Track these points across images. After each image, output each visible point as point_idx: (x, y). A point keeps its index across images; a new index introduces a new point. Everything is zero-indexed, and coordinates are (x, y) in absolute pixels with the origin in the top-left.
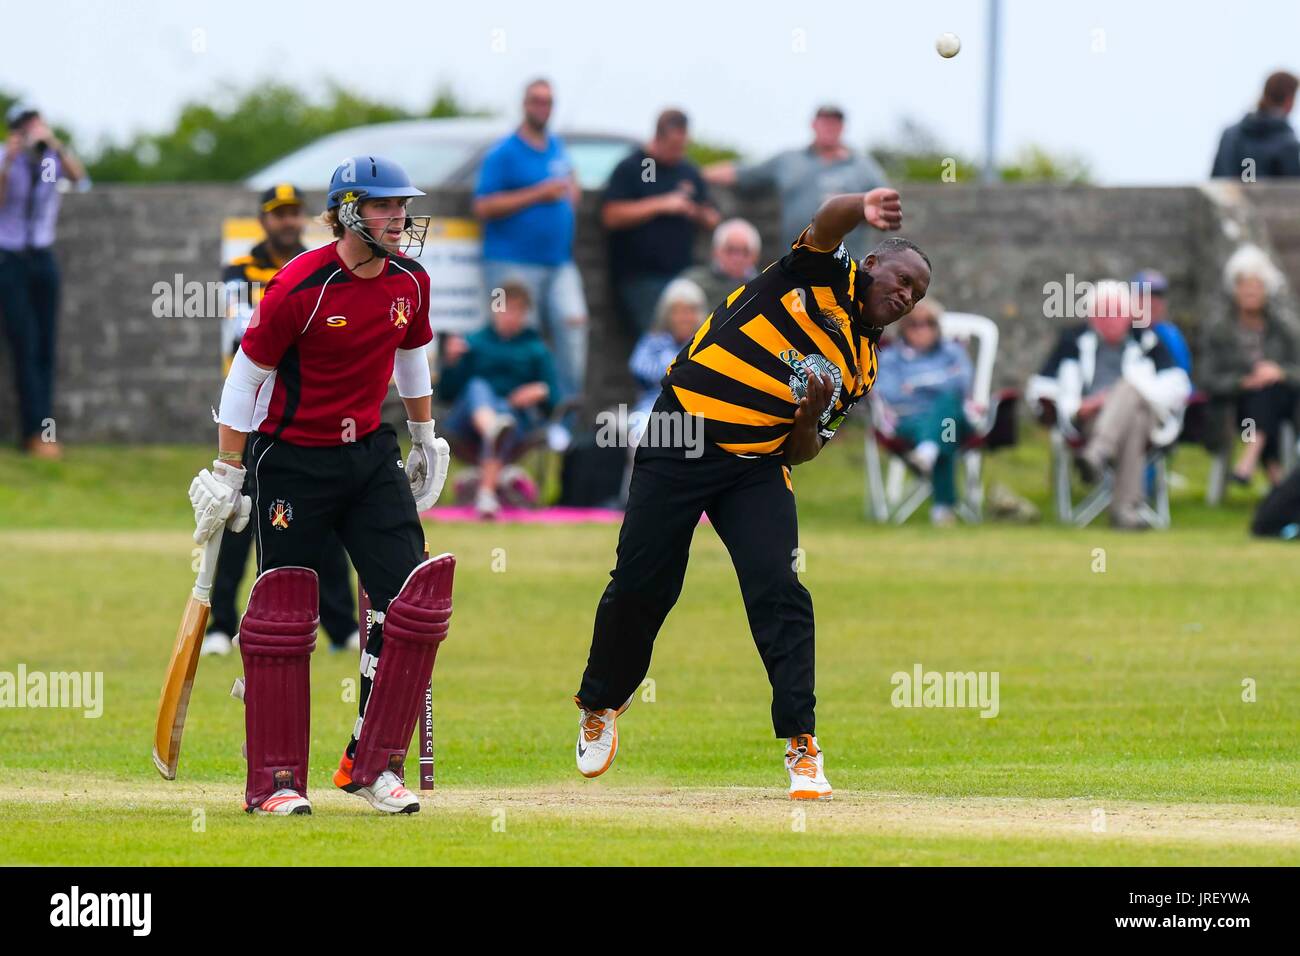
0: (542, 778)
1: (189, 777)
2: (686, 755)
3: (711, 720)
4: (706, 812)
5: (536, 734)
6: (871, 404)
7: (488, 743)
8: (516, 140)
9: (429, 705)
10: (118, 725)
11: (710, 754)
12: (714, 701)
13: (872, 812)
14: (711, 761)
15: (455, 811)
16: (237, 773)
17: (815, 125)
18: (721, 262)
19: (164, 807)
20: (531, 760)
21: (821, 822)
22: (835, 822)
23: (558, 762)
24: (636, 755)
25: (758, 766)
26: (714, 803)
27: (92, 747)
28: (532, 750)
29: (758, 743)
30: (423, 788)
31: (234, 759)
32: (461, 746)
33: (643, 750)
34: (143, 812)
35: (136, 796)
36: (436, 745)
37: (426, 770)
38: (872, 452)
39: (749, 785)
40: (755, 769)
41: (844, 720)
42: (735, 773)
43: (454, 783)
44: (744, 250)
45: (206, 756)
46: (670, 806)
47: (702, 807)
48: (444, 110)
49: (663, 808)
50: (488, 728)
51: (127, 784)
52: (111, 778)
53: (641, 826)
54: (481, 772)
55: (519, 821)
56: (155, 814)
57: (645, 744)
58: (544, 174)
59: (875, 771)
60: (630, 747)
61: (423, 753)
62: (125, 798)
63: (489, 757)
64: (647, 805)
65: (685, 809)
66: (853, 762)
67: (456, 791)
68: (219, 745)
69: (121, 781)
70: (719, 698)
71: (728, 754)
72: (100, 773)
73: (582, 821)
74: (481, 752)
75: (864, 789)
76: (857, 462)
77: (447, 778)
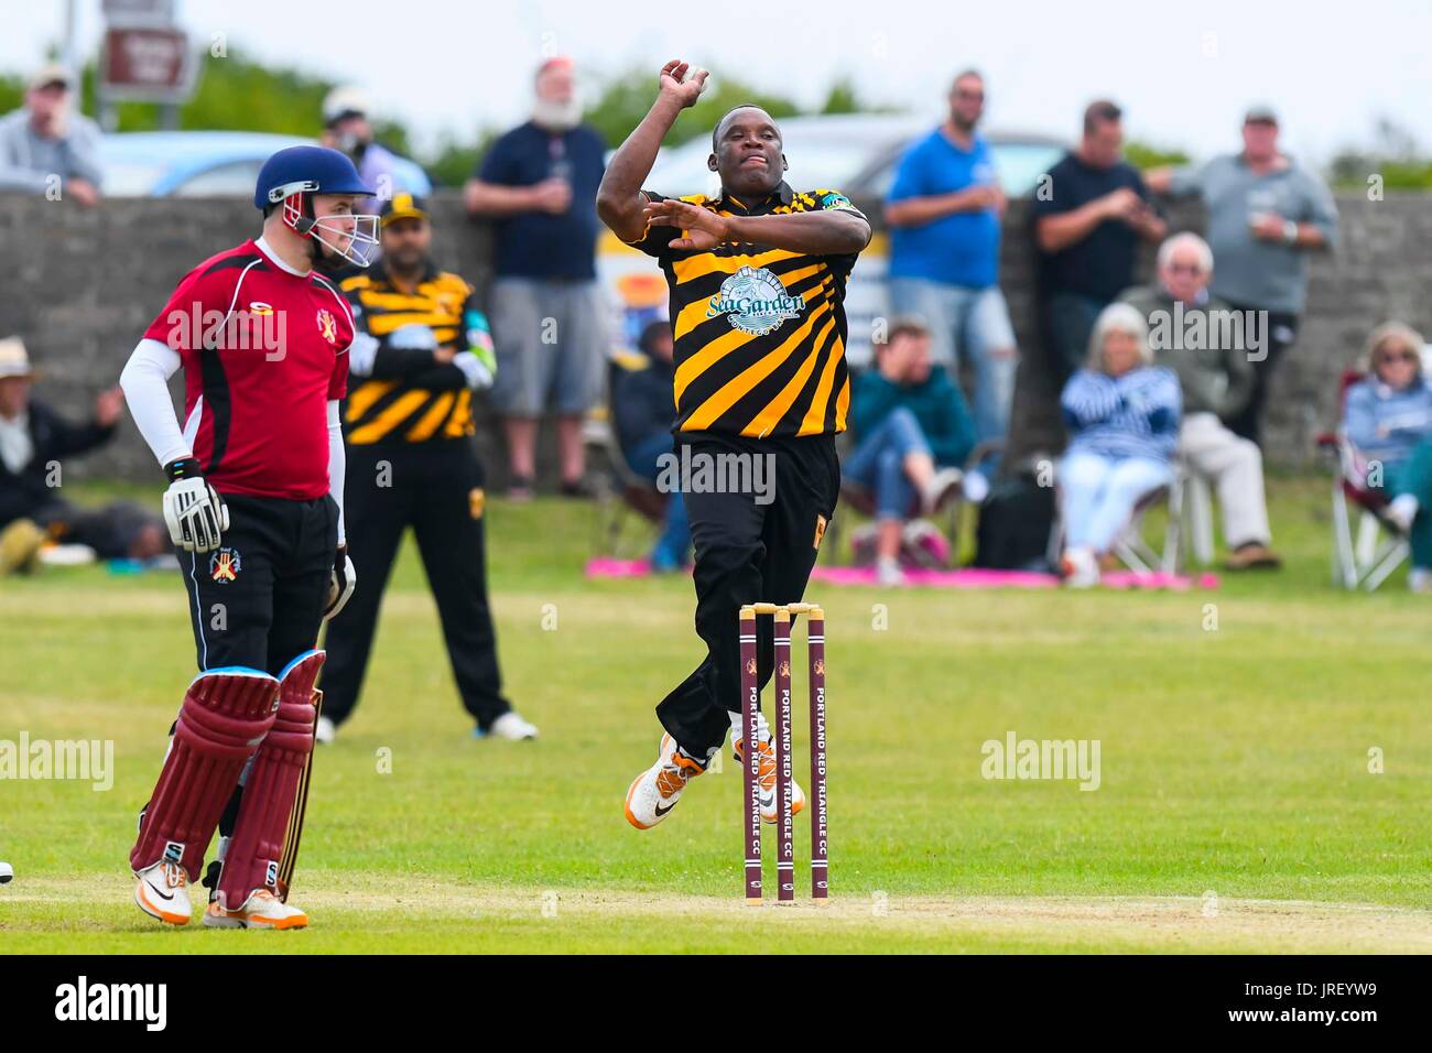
0: (954, 885)
1: (542, 882)
2: (1122, 859)
3: (1152, 819)
4: (1146, 925)
5: (947, 833)
6: (1341, 450)
7: (891, 844)
8: (937, 138)
9: (823, 799)
10: (460, 822)
11: (1150, 858)
12: (1154, 796)
13: (1340, 927)
14: (1151, 866)
15: (853, 923)
16: (599, 877)
17: (1244, 132)
18: (1167, 281)
19: (513, 917)
20: (941, 864)
21: (1280, 938)
22: (1296, 939)
23: (972, 866)
24: (1063, 859)
25: (1206, 873)
26: (1155, 916)
27: (429, 846)
28: (943, 852)
29: (1206, 846)
30: (815, 896)
31: (594, 861)
32: (860, 847)
33: (1072, 853)
34: (489, 921)
35: (481, 903)
36: (830, 847)
37: (819, 874)
38: (1341, 506)
39: (1195, 895)
40: (1202, 875)
41: (1307, 819)
42: (1178, 880)
43: (852, 891)
44: (1194, 270)
45: (562, 857)
46: (1104, 918)
47: (1140, 920)
48: (841, 104)
49: (1095, 921)
50: (890, 827)
51: (471, 888)
52: (450, 881)
53: (1071, 941)
54: (883, 877)
55: (927, 935)
56: (502, 924)
57: (1074, 845)
58: (967, 181)
59: (1341, 879)
60: (1057, 849)
61: (816, 855)
62: (468, 906)
63: (891, 860)
64: (1077, 917)
65: (1121, 922)
66: (1317, 868)
67: (854, 899)
68: (578, 844)
69: (462, 885)
70: (1160, 792)
71: (1170, 858)
72: (438, 876)
73: (1000, 935)
74: (883, 855)
75: (1329, 900)
76: (1323, 518)
77: (843, 885)
